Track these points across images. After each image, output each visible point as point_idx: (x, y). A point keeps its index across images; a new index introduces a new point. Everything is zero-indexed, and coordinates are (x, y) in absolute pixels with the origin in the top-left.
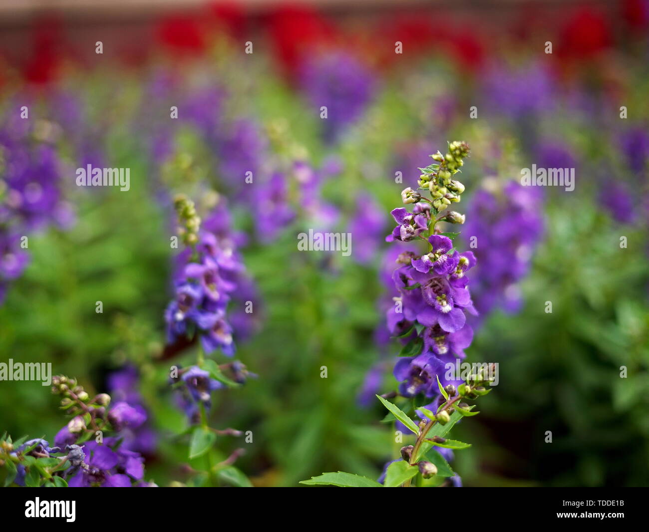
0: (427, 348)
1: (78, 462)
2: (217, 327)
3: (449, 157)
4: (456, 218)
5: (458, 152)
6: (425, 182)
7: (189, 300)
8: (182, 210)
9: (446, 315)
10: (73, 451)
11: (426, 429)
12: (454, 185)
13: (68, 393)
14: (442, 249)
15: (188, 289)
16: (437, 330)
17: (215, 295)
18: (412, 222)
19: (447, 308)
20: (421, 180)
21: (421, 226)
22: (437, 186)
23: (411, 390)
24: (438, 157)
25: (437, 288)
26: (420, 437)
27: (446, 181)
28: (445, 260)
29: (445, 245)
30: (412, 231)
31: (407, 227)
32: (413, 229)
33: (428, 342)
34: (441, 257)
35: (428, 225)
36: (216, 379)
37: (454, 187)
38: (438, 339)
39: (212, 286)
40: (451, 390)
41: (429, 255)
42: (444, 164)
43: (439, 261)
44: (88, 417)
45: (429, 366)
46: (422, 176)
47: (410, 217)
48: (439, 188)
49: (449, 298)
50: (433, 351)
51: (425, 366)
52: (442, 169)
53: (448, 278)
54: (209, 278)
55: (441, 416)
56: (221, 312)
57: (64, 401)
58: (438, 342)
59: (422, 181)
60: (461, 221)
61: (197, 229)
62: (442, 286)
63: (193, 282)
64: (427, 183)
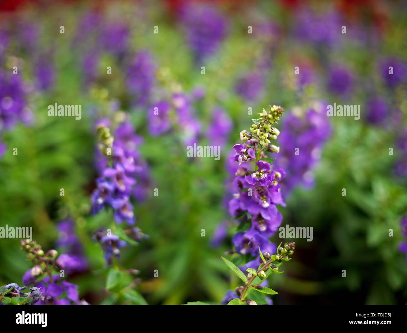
0: (253, 227)
1: (37, 298)
2: (124, 207)
3: (270, 116)
4: (274, 149)
5: (276, 113)
6: (255, 129)
7: (106, 191)
8: (101, 134)
9: (266, 209)
10: (34, 292)
11: (251, 280)
12: (273, 131)
13: (31, 250)
14: (264, 170)
15: (106, 185)
16: (260, 217)
17: (122, 188)
18: (246, 153)
19: (266, 205)
20: (253, 127)
21: (251, 156)
22: (262, 133)
23: (243, 251)
24: (263, 115)
25: (261, 191)
26: (247, 284)
27: (268, 129)
28: (266, 177)
29: (266, 167)
30: (246, 159)
31: (243, 157)
32: (246, 158)
33: (254, 224)
34: (263, 175)
35: (256, 154)
36: (123, 240)
37: (273, 132)
38: (260, 221)
39: (121, 181)
40: (267, 257)
41: (256, 173)
42: (267, 119)
43: (262, 177)
44: (43, 265)
45: (254, 239)
46: (253, 125)
47: (245, 150)
48: (264, 133)
49: (268, 198)
50: (257, 229)
51: (252, 238)
52: (266, 122)
53: (268, 186)
54: (119, 177)
55: (260, 274)
56: (126, 199)
57: (28, 255)
58: (260, 224)
59: (253, 129)
60: (277, 151)
61: (111, 145)
62: (263, 191)
63: (108, 179)
64: (256, 130)
